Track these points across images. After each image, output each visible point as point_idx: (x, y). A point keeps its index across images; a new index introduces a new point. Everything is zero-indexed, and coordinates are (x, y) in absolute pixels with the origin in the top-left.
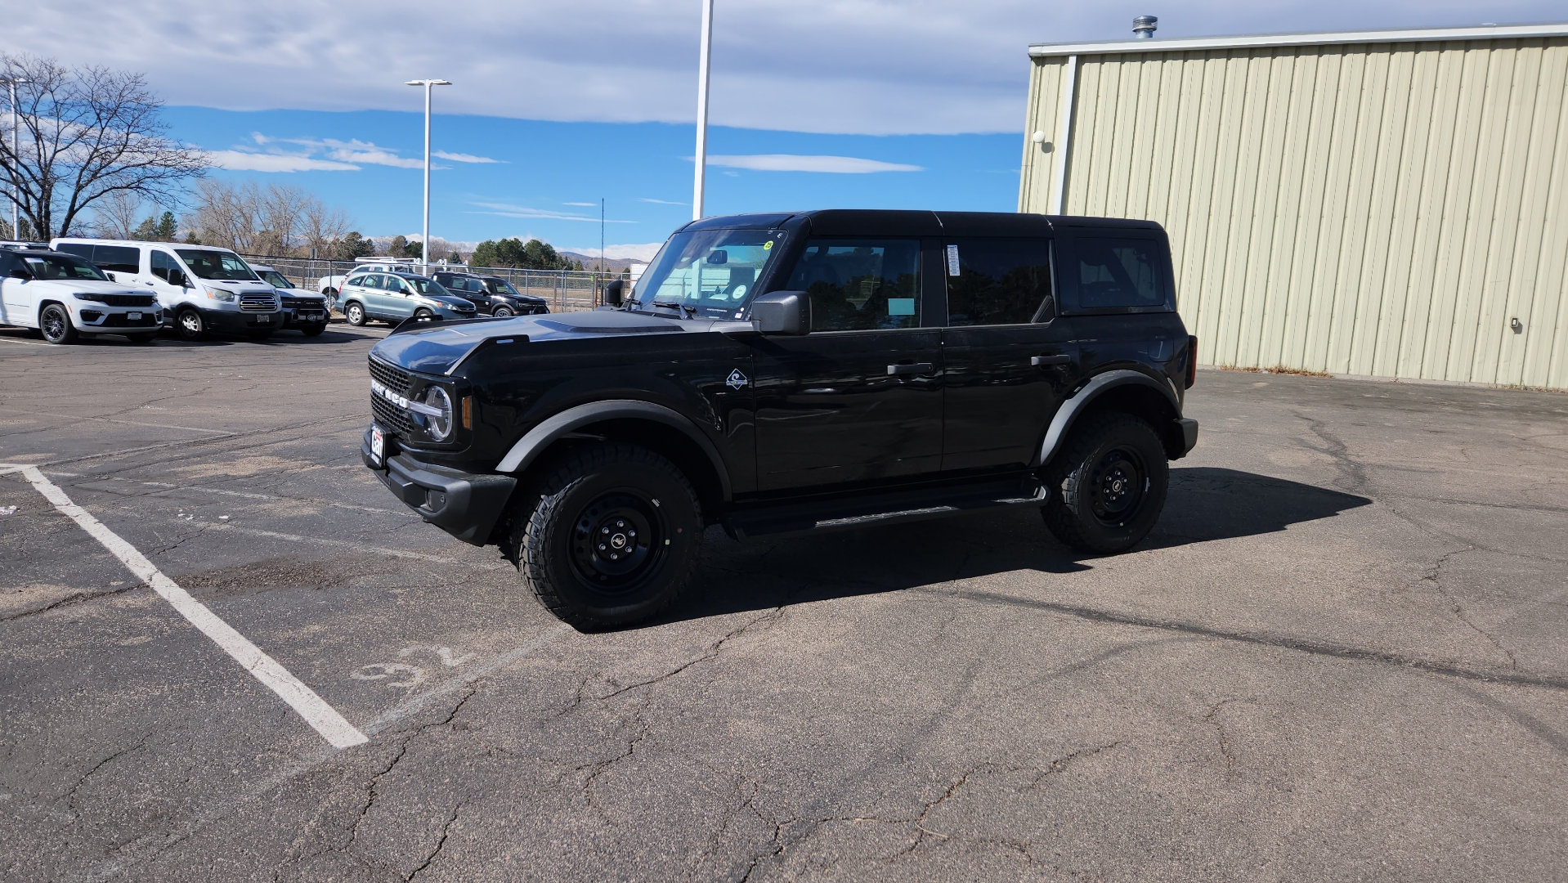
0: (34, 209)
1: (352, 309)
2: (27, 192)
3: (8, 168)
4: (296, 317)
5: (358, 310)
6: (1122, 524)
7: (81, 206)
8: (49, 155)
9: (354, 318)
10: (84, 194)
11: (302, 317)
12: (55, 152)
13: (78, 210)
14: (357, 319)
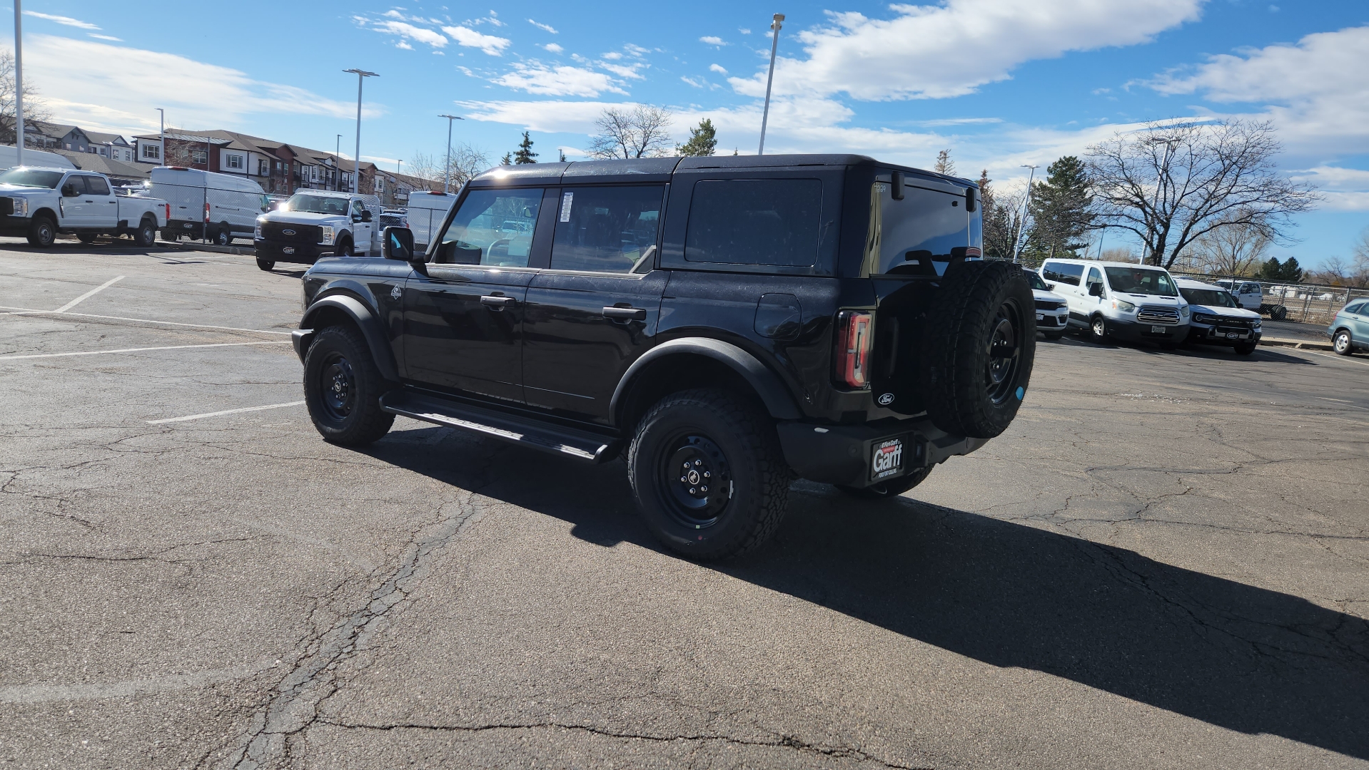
0: (1155, 243)
1: (1341, 337)
2: (1153, 229)
3: (1145, 212)
4: (1213, 333)
5: (1346, 338)
6: (698, 527)
7: (1190, 240)
8: (1178, 197)
9: (1340, 346)
10: (1196, 228)
11: (1218, 334)
12: (1183, 196)
13: (1187, 243)
14: (1343, 348)
